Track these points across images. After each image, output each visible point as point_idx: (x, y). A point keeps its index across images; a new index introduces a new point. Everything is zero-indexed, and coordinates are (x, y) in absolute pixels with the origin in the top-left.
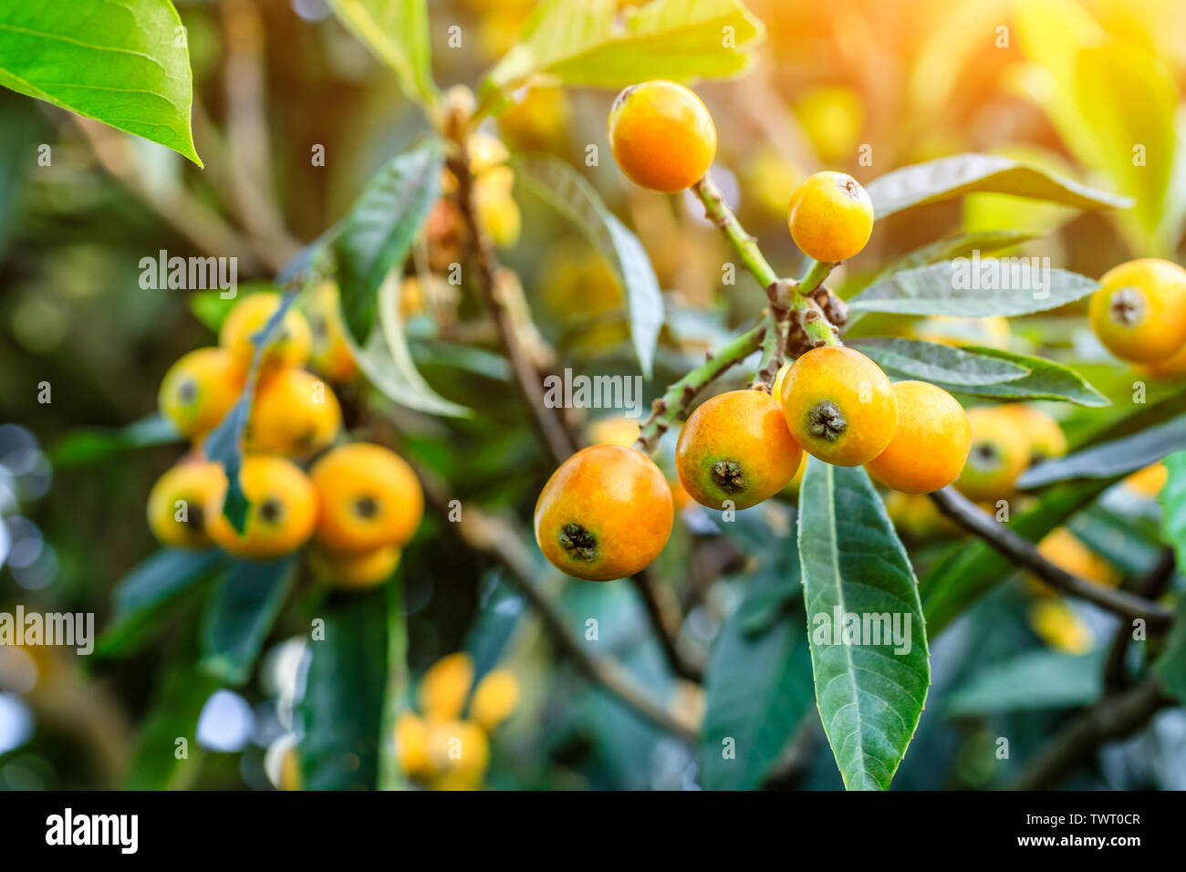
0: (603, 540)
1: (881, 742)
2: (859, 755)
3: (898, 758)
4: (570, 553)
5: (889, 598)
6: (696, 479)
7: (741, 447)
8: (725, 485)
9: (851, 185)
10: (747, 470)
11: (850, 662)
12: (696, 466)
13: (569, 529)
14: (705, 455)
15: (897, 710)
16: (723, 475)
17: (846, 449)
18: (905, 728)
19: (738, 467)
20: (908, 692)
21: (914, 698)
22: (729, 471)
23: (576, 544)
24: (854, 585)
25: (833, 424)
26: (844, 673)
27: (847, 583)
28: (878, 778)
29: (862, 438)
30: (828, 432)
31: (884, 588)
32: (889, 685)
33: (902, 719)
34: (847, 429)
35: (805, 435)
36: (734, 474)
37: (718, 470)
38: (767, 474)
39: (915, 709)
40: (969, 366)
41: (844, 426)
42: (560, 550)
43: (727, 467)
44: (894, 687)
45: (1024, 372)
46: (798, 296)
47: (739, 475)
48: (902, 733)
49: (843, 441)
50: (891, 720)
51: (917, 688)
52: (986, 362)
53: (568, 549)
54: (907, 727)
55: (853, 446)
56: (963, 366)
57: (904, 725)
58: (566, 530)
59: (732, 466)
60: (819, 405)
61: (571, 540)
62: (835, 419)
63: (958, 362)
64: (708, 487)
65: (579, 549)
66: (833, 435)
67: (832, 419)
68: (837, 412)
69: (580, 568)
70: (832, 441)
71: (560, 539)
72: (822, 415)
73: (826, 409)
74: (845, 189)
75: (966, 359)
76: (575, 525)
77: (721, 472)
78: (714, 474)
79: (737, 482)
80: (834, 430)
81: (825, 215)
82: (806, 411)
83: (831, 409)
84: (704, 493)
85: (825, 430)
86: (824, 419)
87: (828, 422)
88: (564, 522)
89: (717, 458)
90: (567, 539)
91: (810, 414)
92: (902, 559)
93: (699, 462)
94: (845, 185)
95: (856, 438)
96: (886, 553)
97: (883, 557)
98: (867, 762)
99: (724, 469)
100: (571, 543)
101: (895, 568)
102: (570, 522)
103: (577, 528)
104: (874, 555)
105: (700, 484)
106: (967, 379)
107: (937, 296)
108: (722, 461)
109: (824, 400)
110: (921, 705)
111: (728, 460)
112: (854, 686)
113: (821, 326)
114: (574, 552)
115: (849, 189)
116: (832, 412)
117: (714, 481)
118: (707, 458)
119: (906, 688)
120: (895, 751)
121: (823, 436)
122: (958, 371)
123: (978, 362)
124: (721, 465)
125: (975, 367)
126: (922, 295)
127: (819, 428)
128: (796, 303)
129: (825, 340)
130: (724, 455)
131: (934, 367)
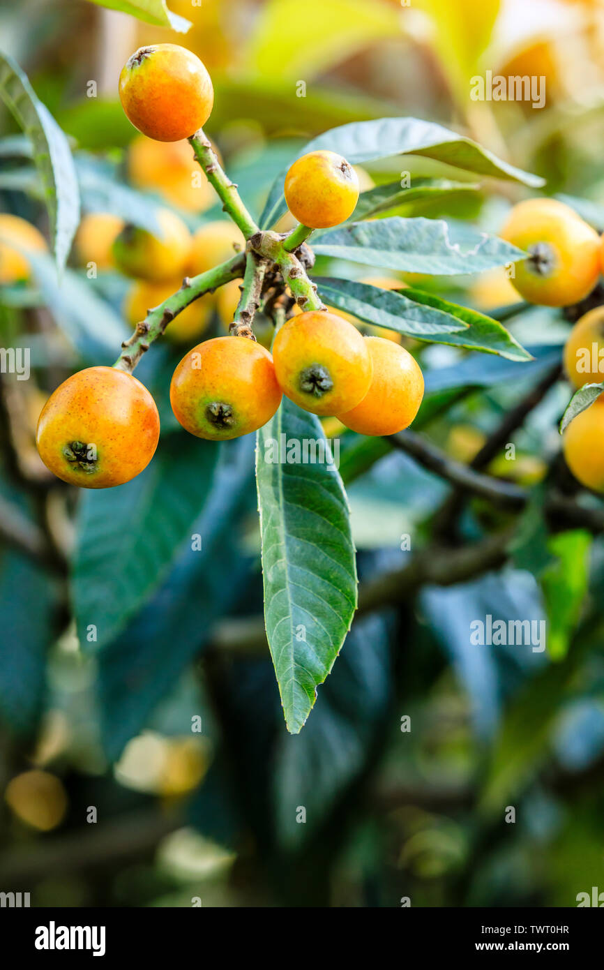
0: (105, 458)
1: (310, 655)
2: (292, 665)
3: (325, 673)
4: (72, 466)
5: (324, 522)
6: (191, 415)
7: (235, 392)
8: (217, 422)
9: (345, 167)
10: (238, 412)
11: (288, 578)
12: (193, 403)
13: (74, 446)
14: (202, 396)
15: (326, 627)
16: (216, 414)
17: (329, 405)
18: (332, 645)
19: (230, 409)
20: (336, 612)
21: (341, 619)
22: (222, 412)
23: (79, 458)
24: (295, 506)
25: (322, 384)
26: (282, 588)
27: (288, 503)
28: (306, 687)
29: (344, 398)
30: (316, 390)
31: (321, 512)
32: (320, 603)
33: (329, 635)
34: (334, 389)
35: (294, 389)
36: (226, 414)
37: (213, 410)
38: (254, 416)
39: (341, 628)
40: (413, 314)
41: (331, 387)
42: (62, 461)
43: (221, 408)
44: (323, 605)
45: (463, 326)
46: (282, 251)
47: (230, 415)
48: (329, 649)
49: (328, 398)
50: (320, 634)
51: (345, 610)
52: (428, 312)
53: (70, 461)
54: (334, 644)
55: (335, 404)
56: (409, 313)
57: (331, 641)
58: (71, 446)
59: (225, 408)
60: (311, 367)
61: (75, 455)
62: (324, 381)
63: (404, 309)
64: (200, 422)
65: (81, 463)
66: (320, 393)
67: (321, 380)
68: (327, 374)
69: (79, 478)
70: (317, 397)
71: (65, 452)
72: (313, 375)
73: (317, 371)
74: (340, 170)
75: (411, 307)
76: (80, 442)
77: (216, 412)
78: (208, 412)
79: (228, 421)
80: (321, 389)
81: (322, 193)
82: (299, 370)
83: (321, 372)
84: (196, 426)
85: (313, 388)
86: (314, 379)
87: (318, 382)
88: (70, 439)
89: (213, 400)
90: (71, 454)
91: (302, 373)
92: (339, 488)
93: (196, 401)
94: (340, 166)
95: (340, 397)
96: (325, 481)
97: (322, 484)
98: (297, 672)
99: (218, 410)
100: (75, 457)
101: (332, 496)
102: (77, 439)
103: (82, 446)
104: (314, 482)
105: (194, 418)
106: (411, 326)
107: (387, 247)
108: (217, 402)
109: (316, 363)
110: (347, 626)
111: (222, 402)
112: (290, 601)
113: (303, 283)
114: (76, 465)
115: (343, 170)
116: (322, 374)
117: (208, 418)
118: (204, 398)
119: (335, 608)
120: (322, 664)
121: (311, 392)
122: (404, 317)
123: (421, 310)
124: (216, 405)
125: (418, 316)
126: (373, 246)
127: (309, 386)
128: (280, 257)
129: (307, 297)
130: (219, 398)
131: (383, 312)
